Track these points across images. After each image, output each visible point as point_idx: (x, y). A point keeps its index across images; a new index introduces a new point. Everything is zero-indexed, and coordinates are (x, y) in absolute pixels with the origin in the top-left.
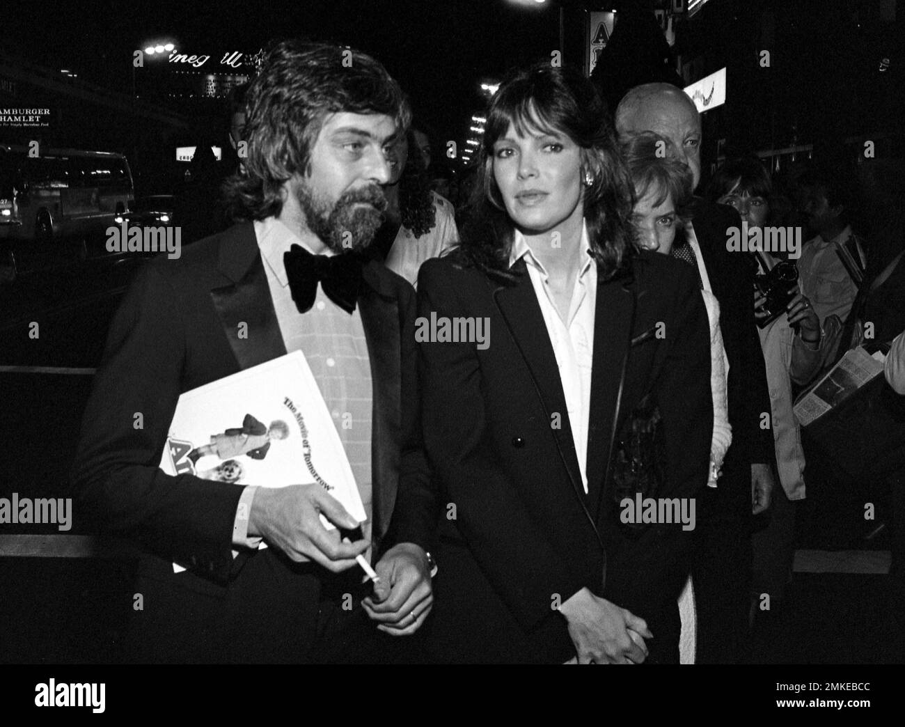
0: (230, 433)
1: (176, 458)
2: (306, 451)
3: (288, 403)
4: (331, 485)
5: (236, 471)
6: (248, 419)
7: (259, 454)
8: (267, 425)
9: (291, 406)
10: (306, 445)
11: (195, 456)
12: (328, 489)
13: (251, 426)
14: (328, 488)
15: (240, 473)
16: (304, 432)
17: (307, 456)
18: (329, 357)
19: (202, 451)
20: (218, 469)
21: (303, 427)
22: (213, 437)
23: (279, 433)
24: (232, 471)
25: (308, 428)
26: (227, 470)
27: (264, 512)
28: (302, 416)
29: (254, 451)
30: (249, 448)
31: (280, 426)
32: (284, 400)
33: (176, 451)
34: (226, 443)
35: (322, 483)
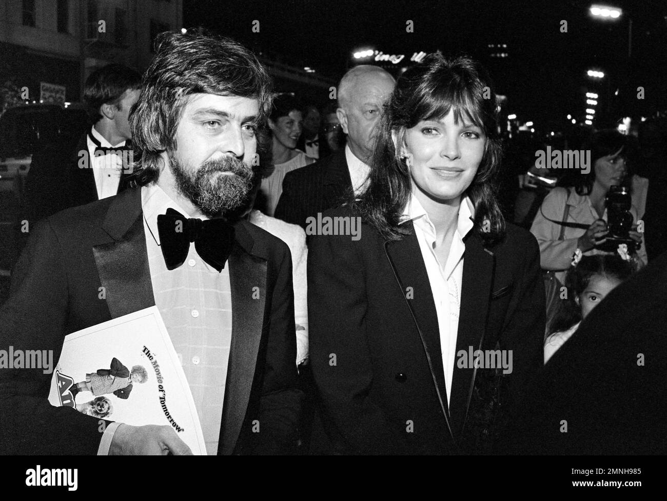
0: (101, 373)
1: (62, 390)
2: (161, 394)
3: (146, 351)
4: (181, 428)
5: (106, 406)
6: (115, 361)
7: (123, 393)
8: (130, 369)
9: (148, 354)
10: (161, 389)
11: (75, 390)
12: (179, 431)
13: (117, 369)
14: (179, 429)
15: (109, 409)
16: (160, 379)
17: (163, 400)
18: (195, 309)
19: (80, 386)
20: (92, 404)
21: (158, 373)
22: (88, 375)
23: (140, 378)
24: (102, 406)
25: (162, 374)
26: (99, 405)
27: (121, 448)
28: (158, 363)
29: (120, 390)
30: (115, 388)
31: (139, 370)
32: (143, 349)
33: (62, 384)
34: (98, 381)
35: (174, 425)
